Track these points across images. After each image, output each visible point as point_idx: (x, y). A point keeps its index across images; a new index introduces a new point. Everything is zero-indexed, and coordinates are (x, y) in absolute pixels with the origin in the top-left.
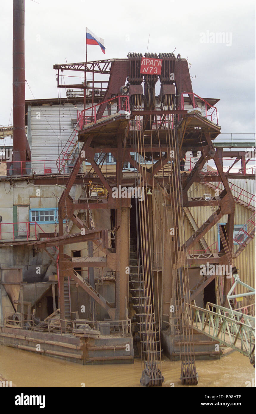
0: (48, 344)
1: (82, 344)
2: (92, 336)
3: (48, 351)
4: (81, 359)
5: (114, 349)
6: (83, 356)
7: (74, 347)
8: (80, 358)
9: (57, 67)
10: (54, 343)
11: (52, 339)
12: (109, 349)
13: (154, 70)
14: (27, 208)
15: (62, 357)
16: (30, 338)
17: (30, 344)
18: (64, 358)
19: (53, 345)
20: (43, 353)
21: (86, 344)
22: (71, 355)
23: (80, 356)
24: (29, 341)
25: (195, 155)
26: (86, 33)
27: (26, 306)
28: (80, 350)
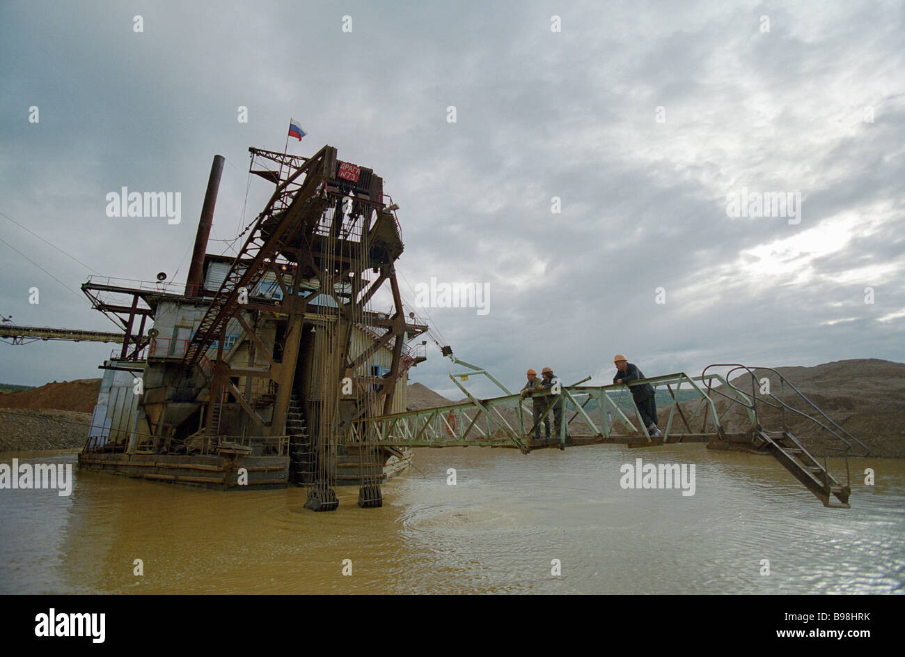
0: (181, 468)
1: (226, 464)
2: (242, 452)
3: (180, 478)
4: (222, 484)
5: (265, 471)
6: (225, 480)
7: (215, 468)
8: (221, 481)
9: (253, 150)
10: (190, 466)
11: (189, 462)
12: (259, 471)
13: (351, 177)
14: (190, 330)
15: (197, 484)
16: (162, 464)
17: (160, 472)
18: (200, 485)
19: (187, 469)
20: (174, 480)
21: (231, 463)
22: (210, 480)
23: (221, 480)
24: (159, 468)
25: (376, 271)
26: (291, 125)
27: (165, 429)
28: (224, 471)
